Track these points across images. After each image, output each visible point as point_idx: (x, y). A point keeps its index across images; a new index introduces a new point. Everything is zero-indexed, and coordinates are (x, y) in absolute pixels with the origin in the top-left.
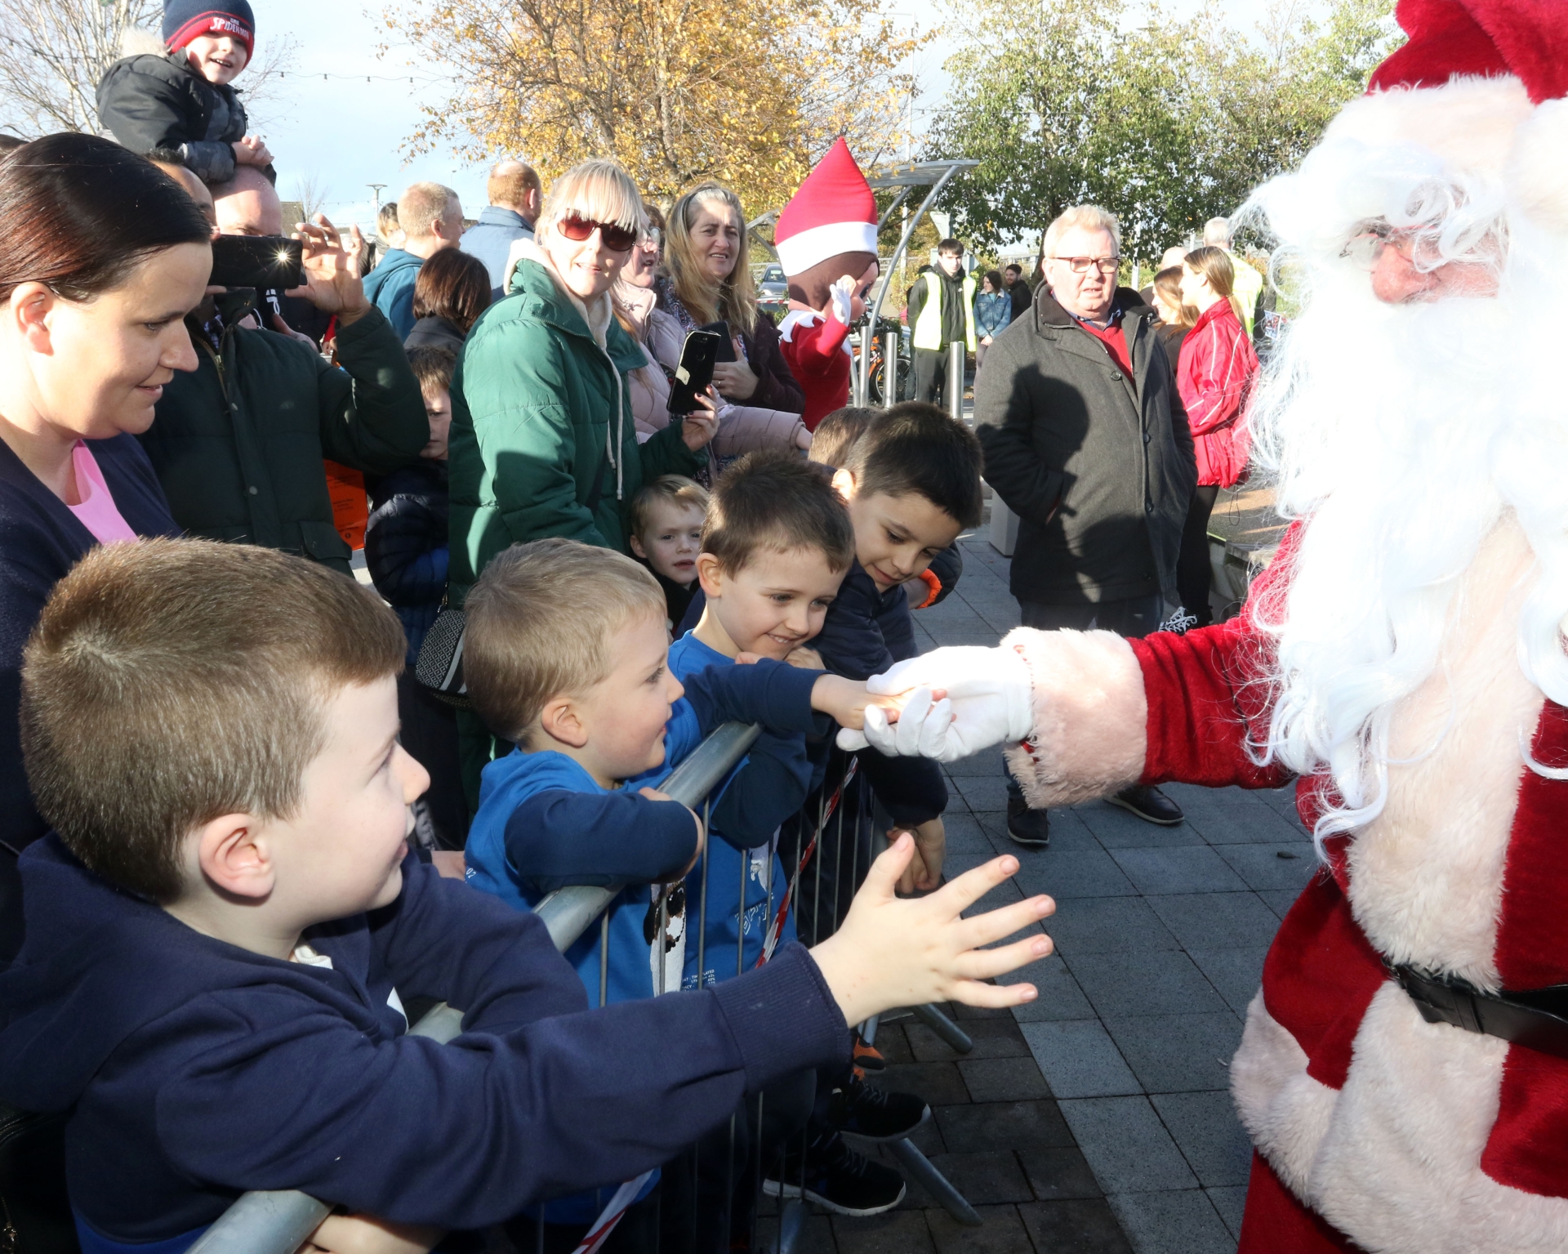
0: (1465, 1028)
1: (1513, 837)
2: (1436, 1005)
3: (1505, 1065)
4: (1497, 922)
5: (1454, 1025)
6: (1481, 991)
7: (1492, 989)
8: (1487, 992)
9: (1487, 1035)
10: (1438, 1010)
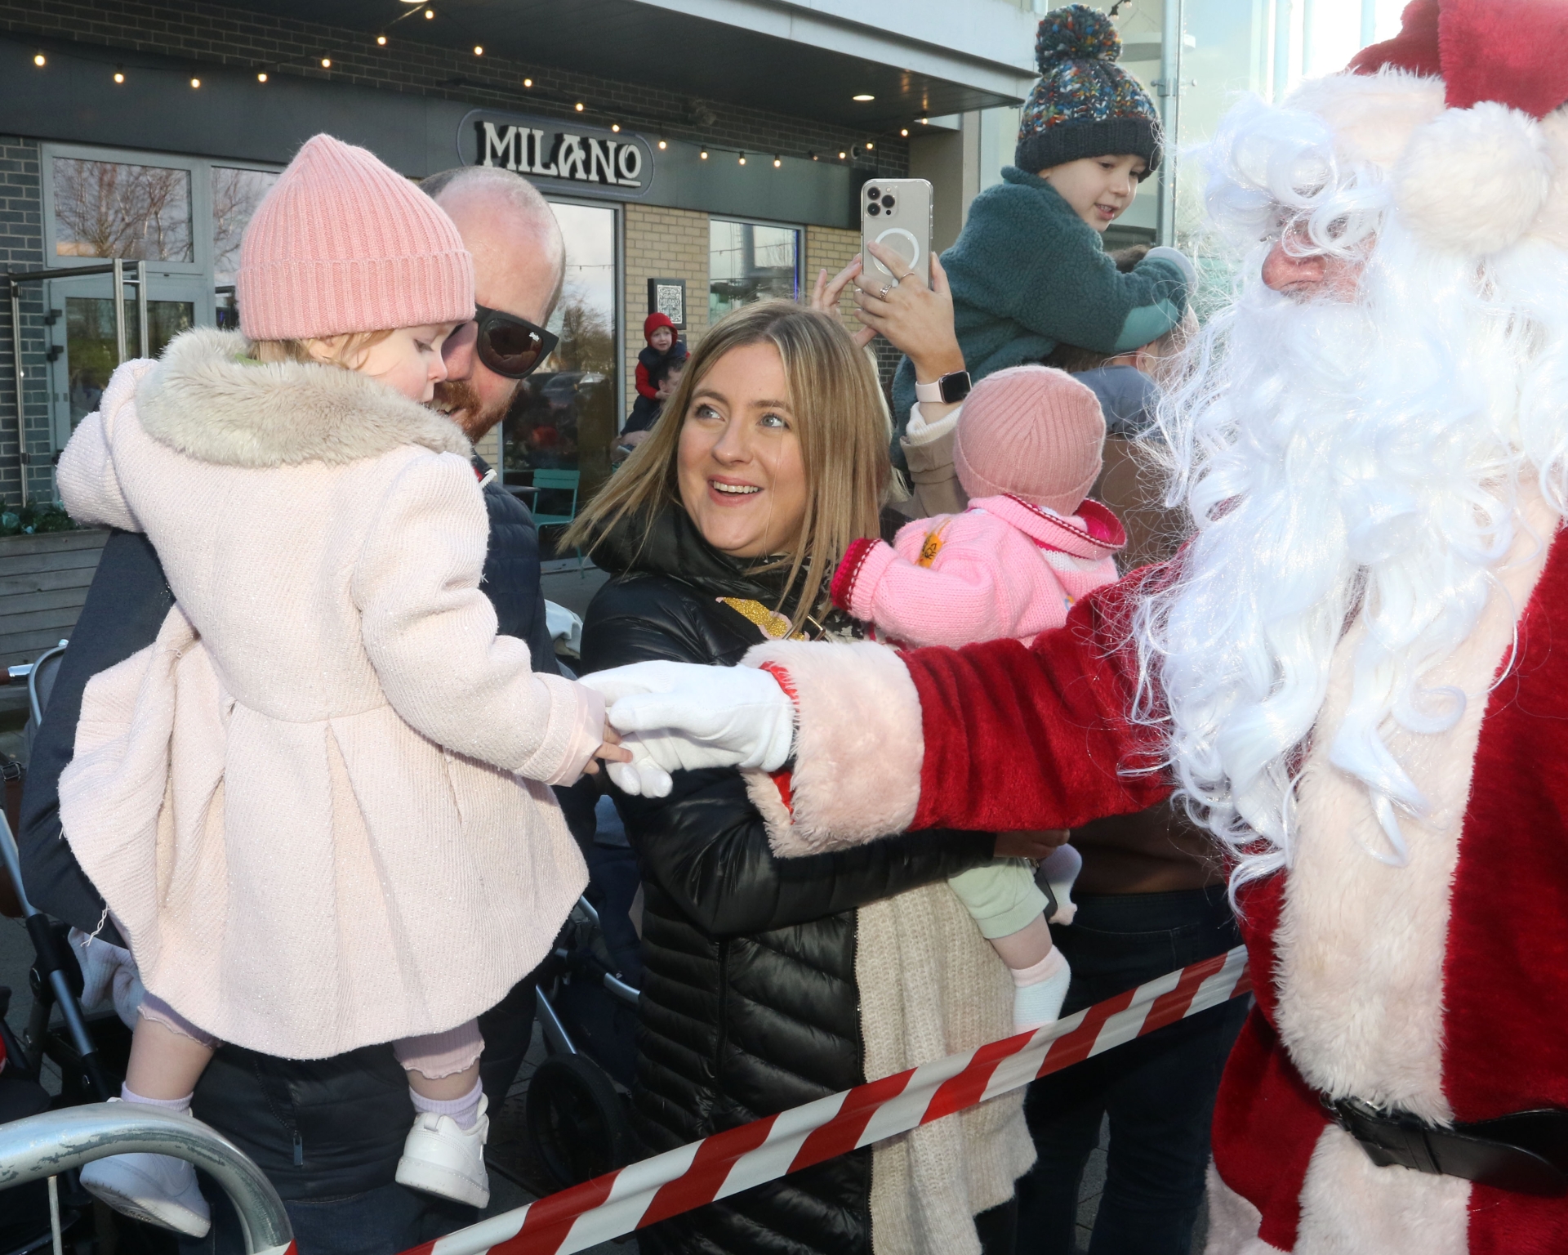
0: (1421, 1170)
1: (1448, 951)
2: (1386, 1146)
3: (1469, 1208)
4: (1440, 1046)
5: (1407, 1168)
6: (1432, 1125)
7: (1444, 1121)
8: (1438, 1126)
9: (1445, 1176)
10: (1388, 1152)
